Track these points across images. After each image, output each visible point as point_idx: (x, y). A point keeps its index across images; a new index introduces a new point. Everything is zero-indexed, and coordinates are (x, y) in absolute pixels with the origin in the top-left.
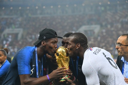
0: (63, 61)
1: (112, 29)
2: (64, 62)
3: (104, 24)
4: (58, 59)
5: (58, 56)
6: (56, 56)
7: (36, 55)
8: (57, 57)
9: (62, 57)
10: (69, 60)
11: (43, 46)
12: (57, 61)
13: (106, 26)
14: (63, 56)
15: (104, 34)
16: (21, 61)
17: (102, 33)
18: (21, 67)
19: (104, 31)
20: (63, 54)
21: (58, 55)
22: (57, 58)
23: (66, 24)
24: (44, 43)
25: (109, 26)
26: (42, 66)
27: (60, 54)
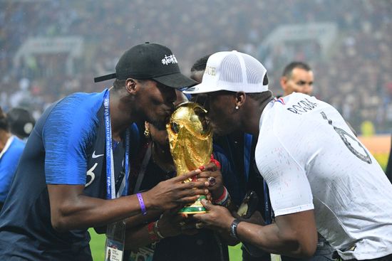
0: (190, 150)
1: (378, 35)
2: (195, 151)
3: (349, 18)
4: (177, 144)
5: (175, 133)
6: (169, 131)
7: (105, 119)
8: (173, 135)
9: (190, 137)
10: (211, 146)
11: (131, 94)
12: (171, 147)
13: (357, 25)
14: (192, 133)
15: (352, 52)
16: (56, 141)
17: (344, 48)
18: (55, 158)
19: (350, 41)
20: (193, 127)
21: (175, 128)
22: (171, 140)
23: (223, 21)
24: (133, 86)
25: (367, 27)
26: (127, 157)
27: (181, 126)
